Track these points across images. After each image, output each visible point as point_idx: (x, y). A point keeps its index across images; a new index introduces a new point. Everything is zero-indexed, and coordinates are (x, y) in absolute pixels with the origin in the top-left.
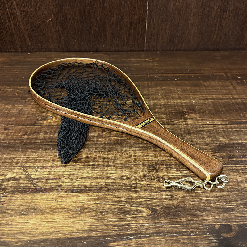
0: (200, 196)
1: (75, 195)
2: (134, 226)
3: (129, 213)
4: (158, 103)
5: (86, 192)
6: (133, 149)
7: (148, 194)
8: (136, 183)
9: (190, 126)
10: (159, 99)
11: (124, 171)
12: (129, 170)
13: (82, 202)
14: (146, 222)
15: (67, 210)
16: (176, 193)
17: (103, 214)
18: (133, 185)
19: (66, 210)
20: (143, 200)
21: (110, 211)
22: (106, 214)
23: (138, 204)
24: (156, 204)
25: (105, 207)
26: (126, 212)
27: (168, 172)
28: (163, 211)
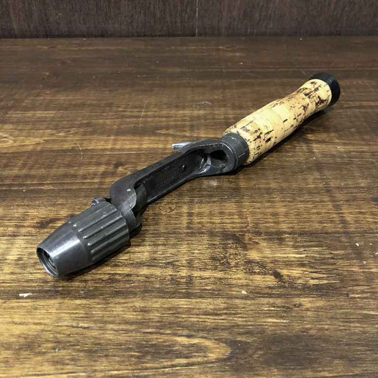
0: (362, 308)
1: (24, 304)
3: (166, 353)
5: (56, 298)
6: (187, 199)
7: (220, 303)
8: (190, 276)
9: (319, 156)
11: (160, 248)
12: (174, 245)
16: (297, 300)
17: (95, 355)
18: (182, 280)
20: (209, 319)
21: (115, 347)
22: (102, 357)
23: (195, 328)
24: (243, 329)
25: (102, 336)
26: (158, 350)
27: (272, 250)
28: (263, 348)
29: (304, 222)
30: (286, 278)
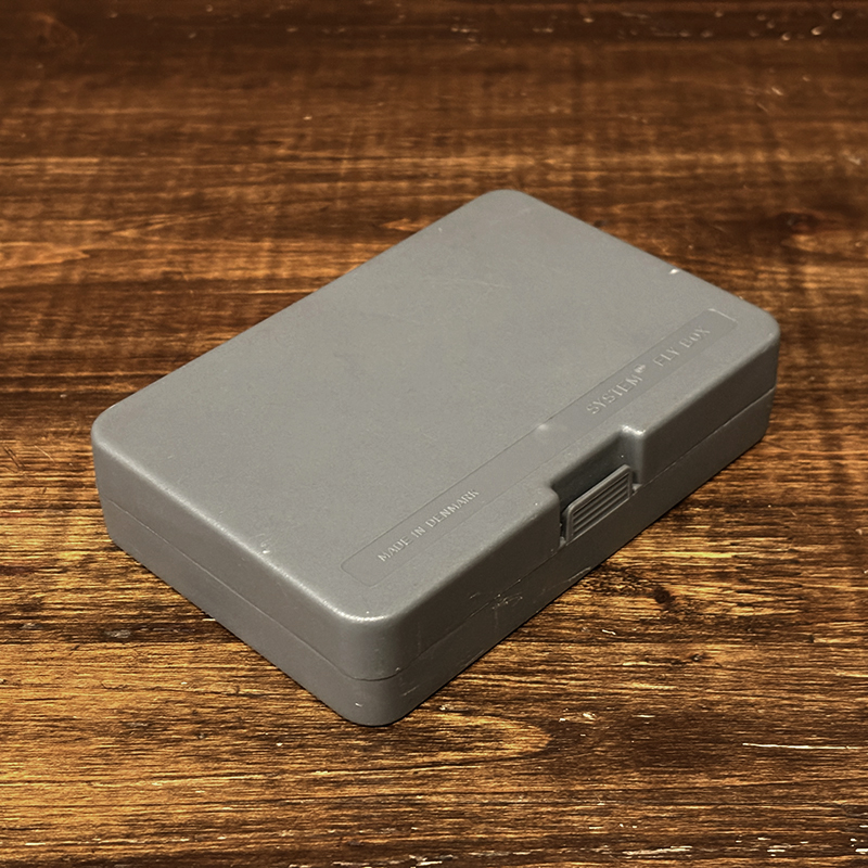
0: (836, 665)
1: (118, 652)
2: (447, 805)
3: (421, 742)
4: (630, 169)
5: (183, 640)
7: (533, 651)
9: (817, 300)
10: (643, 146)
13: (160, 689)
14: (515, 788)
15: (73, 728)
16: (698, 646)
17: (279, 744)
19: (65, 729)
20: (508, 680)
21: (318, 731)
22: (294, 748)
23: (478, 698)
24: (577, 700)
25: (291, 711)
26: (404, 736)
27: (658, 543)
28: (615, 735)
29: (745, 478)
30: (683, 602)
